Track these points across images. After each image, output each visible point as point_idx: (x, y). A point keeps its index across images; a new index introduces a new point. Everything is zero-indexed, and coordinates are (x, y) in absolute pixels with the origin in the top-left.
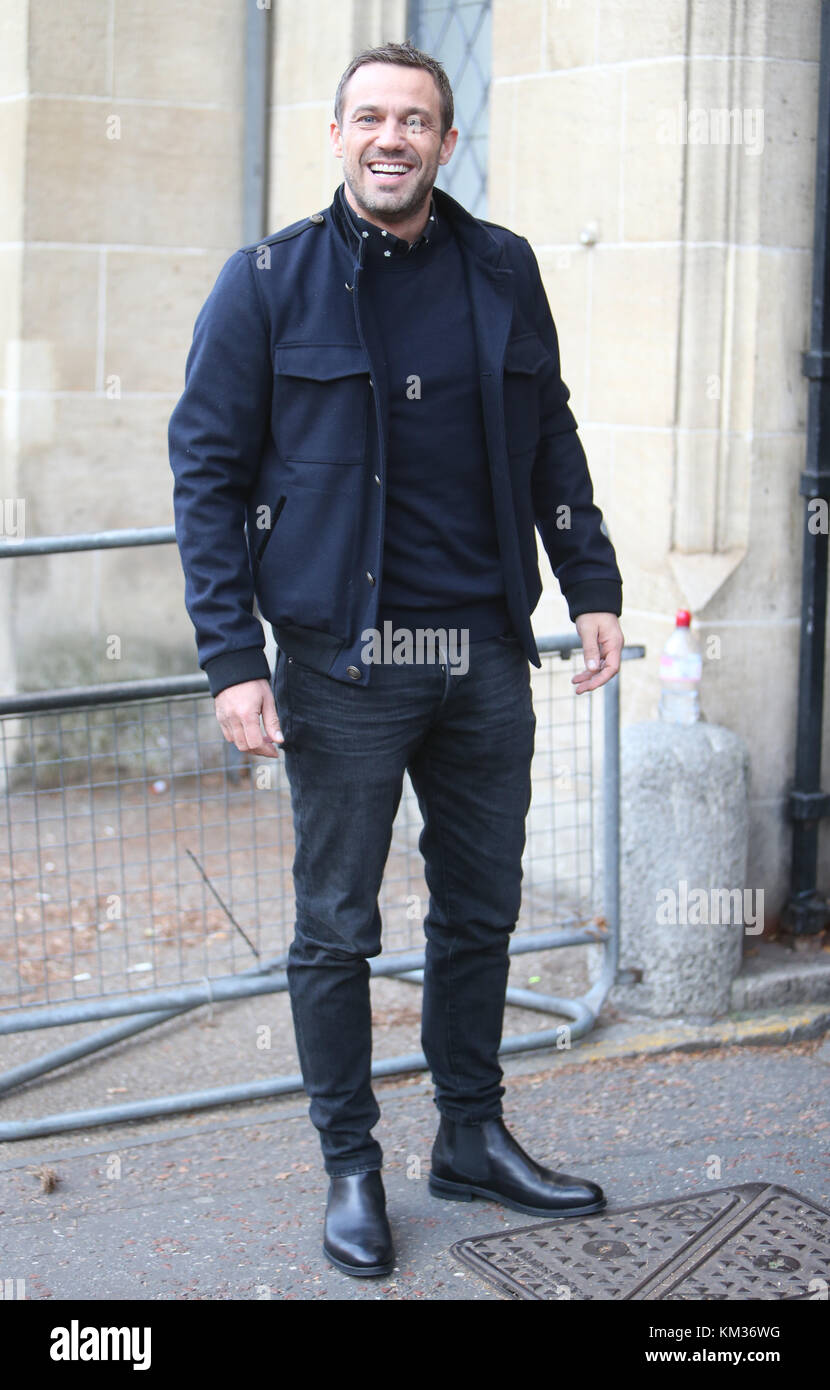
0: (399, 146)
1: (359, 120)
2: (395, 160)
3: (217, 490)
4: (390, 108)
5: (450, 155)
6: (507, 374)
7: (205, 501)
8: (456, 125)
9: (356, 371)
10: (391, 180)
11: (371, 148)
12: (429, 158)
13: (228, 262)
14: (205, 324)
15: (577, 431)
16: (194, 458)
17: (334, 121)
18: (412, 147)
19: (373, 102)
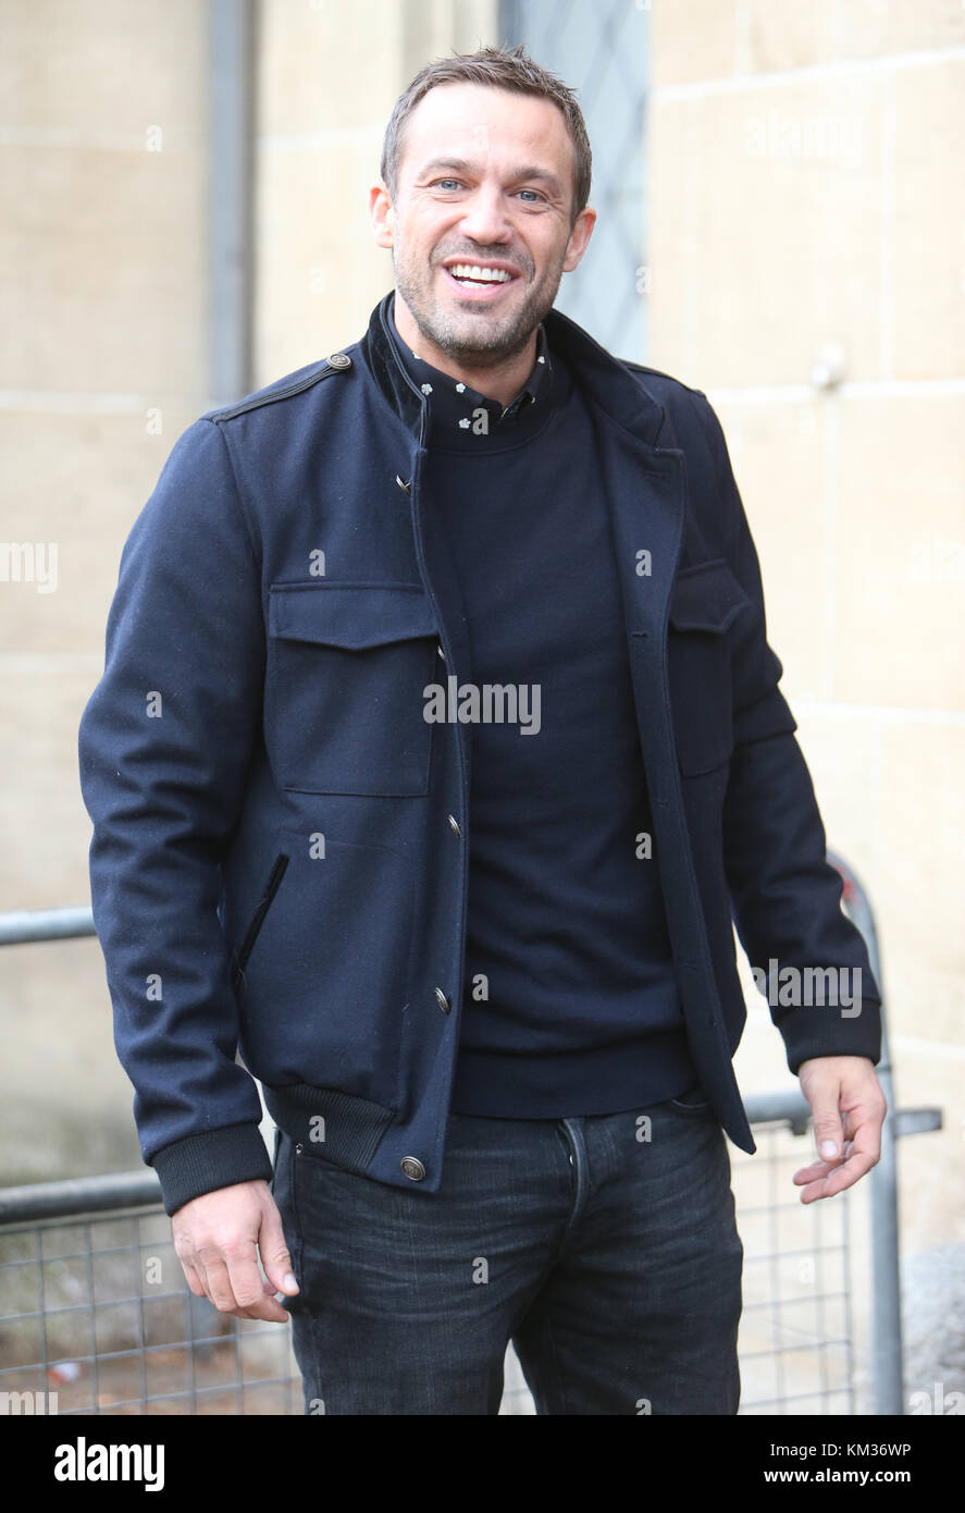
0: (503, 236)
1: (432, 184)
2: (494, 260)
3: (172, 843)
4: (489, 165)
5: (580, 254)
6: (673, 632)
7: (152, 863)
8: (593, 204)
9: (414, 633)
10: (483, 293)
11: (450, 236)
12: (549, 259)
13: (183, 438)
14: (144, 547)
15: (797, 734)
16: (129, 786)
17: (379, 183)
18: (522, 236)
19: (458, 153)
